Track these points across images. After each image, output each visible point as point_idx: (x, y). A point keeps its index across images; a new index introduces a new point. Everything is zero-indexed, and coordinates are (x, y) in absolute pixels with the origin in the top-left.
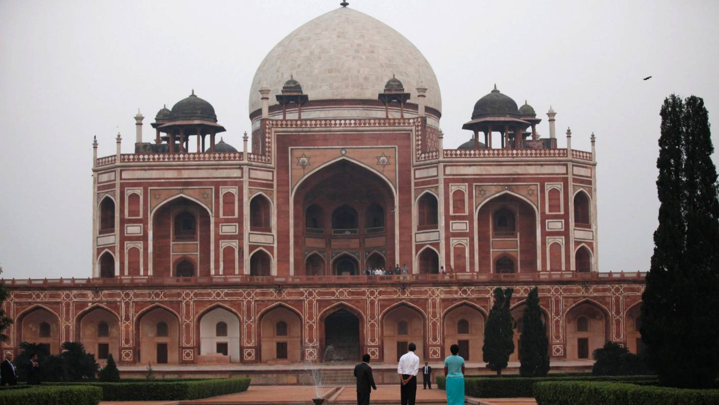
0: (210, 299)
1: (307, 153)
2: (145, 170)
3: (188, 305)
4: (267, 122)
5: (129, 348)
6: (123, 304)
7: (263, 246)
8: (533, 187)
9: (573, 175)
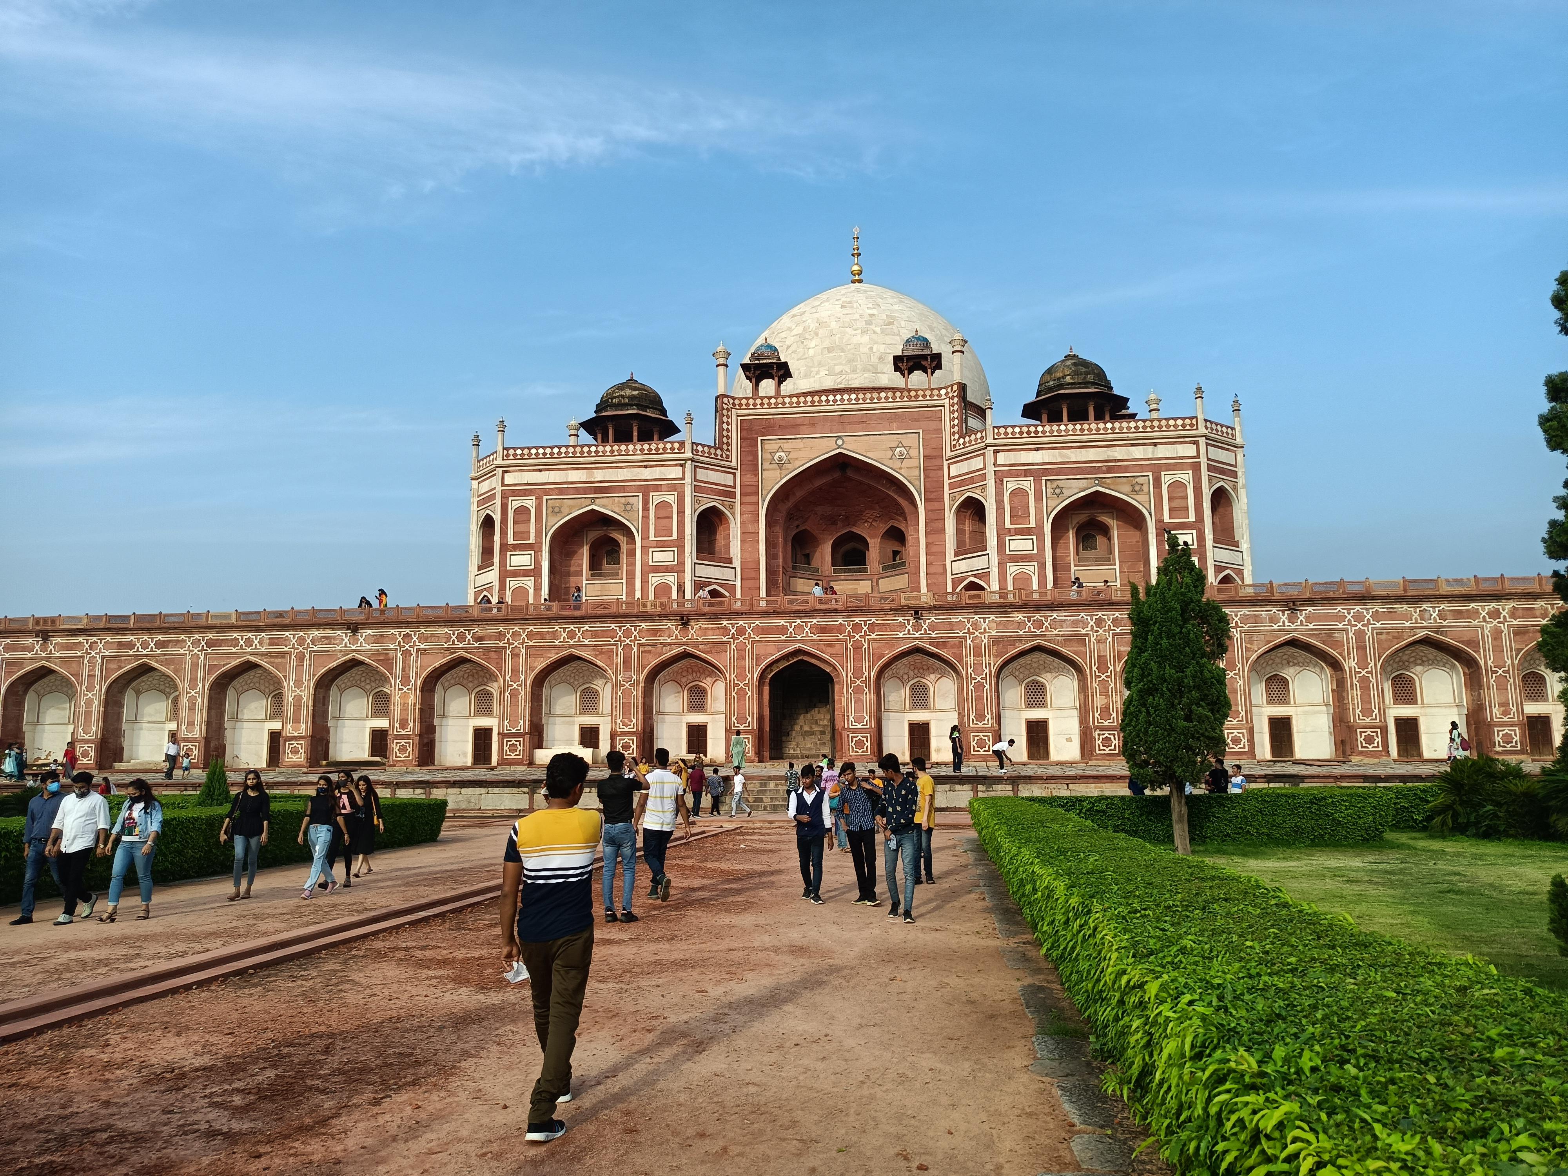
0: (557, 643)
1: (787, 446)
2: (540, 470)
3: (515, 655)
4: (725, 400)
5: (408, 737)
6: (399, 655)
7: (718, 584)
8: (1139, 480)
9: (1208, 459)
